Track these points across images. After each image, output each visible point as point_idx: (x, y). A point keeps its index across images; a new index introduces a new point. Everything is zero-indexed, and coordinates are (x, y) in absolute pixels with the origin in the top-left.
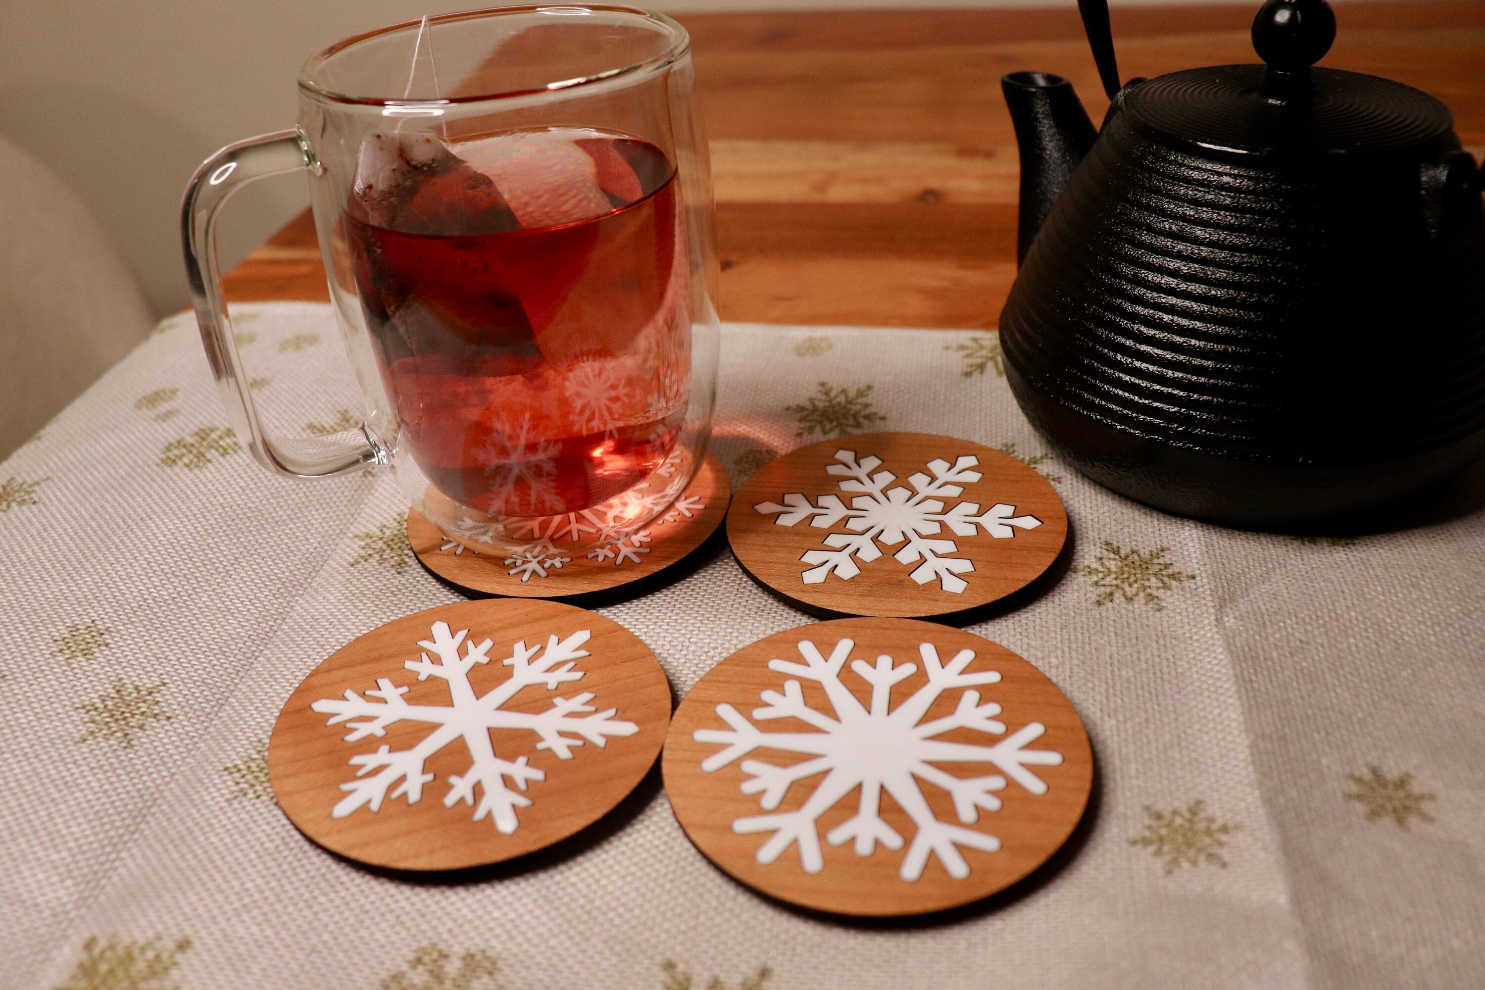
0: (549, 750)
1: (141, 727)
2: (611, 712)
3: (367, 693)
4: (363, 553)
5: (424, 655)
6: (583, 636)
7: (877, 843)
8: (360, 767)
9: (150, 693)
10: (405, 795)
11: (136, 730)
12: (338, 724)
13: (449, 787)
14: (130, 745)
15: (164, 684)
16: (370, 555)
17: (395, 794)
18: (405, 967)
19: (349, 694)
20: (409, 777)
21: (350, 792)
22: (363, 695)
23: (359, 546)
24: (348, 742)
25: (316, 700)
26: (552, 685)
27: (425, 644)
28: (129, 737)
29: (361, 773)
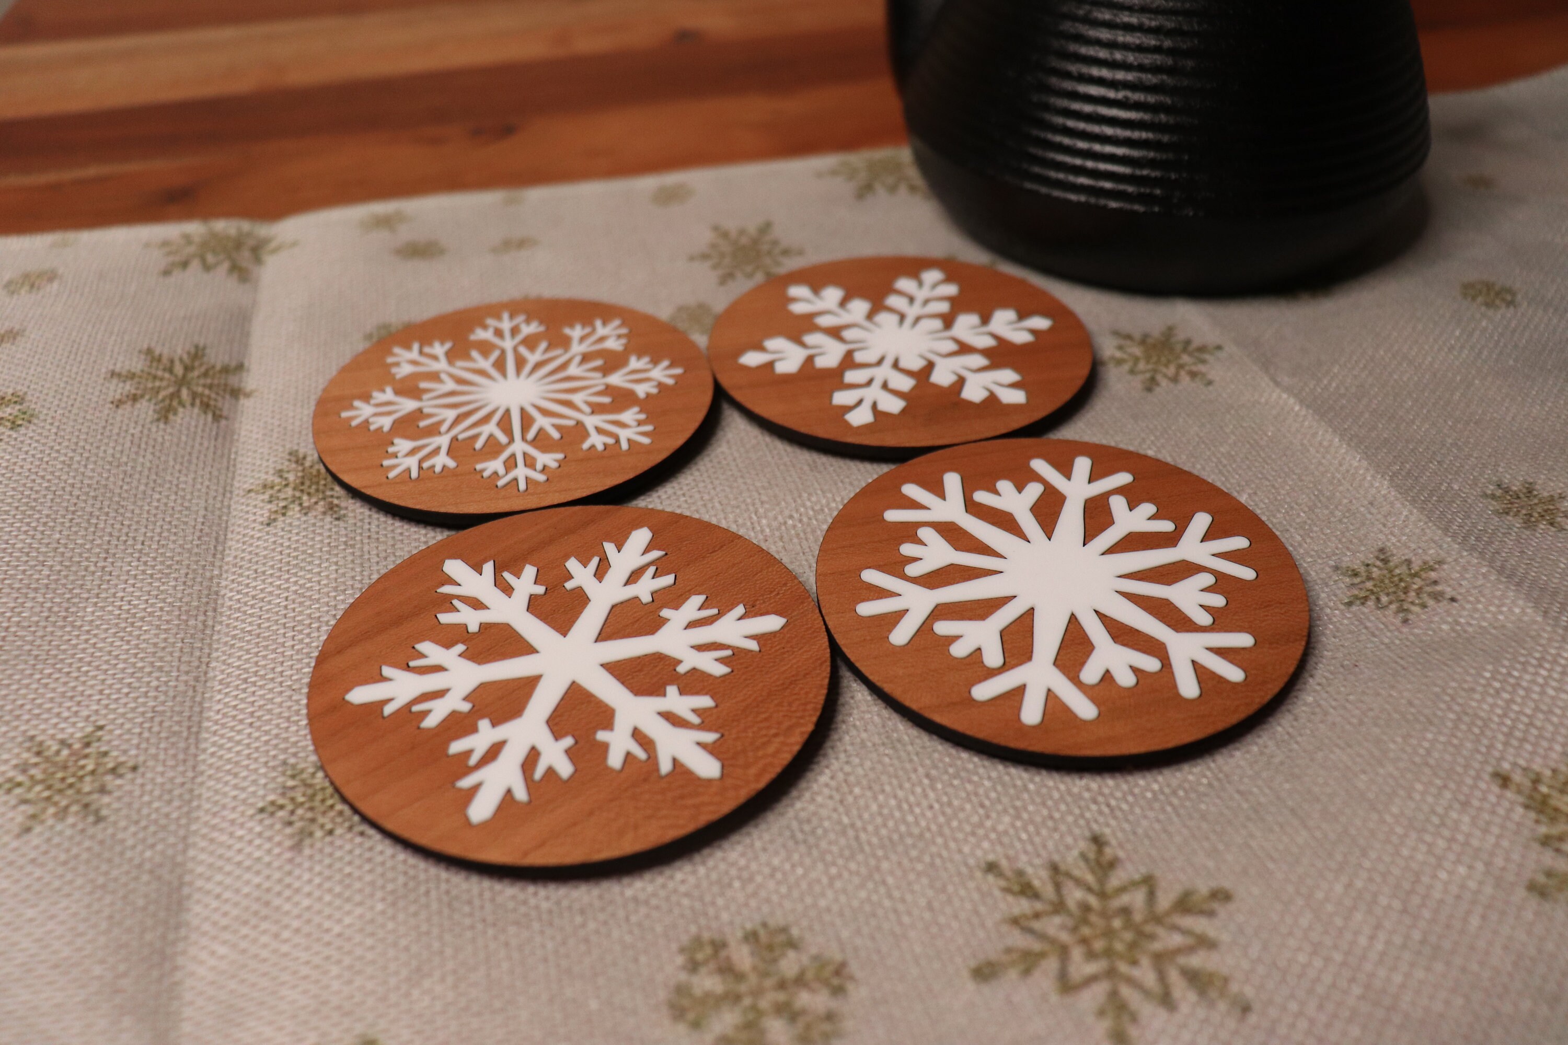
0: (694, 670)
1: (103, 790)
2: (740, 610)
3: (412, 664)
4: (273, 507)
5: (456, 602)
6: (641, 537)
7: (1135, 670)
8: (468, 753)
9: (88, 745)
10: (550, 772)
11: (95, 796)
12: (398, 711)
13: (605, 747)
14: (99, 819)
15: (101, 728)
16: (285, 507)
17: (539, 773)
18: (683, 977)
19: (387, 671)
20: (540, 747)
21: (476, 788)
22: (408, 668)
23: (263, 501)
24: (429, 730)
25: (348, 690)
26: (646, 598)
27: (447, 589)
28: (93, 807)
29: (473, 761)
